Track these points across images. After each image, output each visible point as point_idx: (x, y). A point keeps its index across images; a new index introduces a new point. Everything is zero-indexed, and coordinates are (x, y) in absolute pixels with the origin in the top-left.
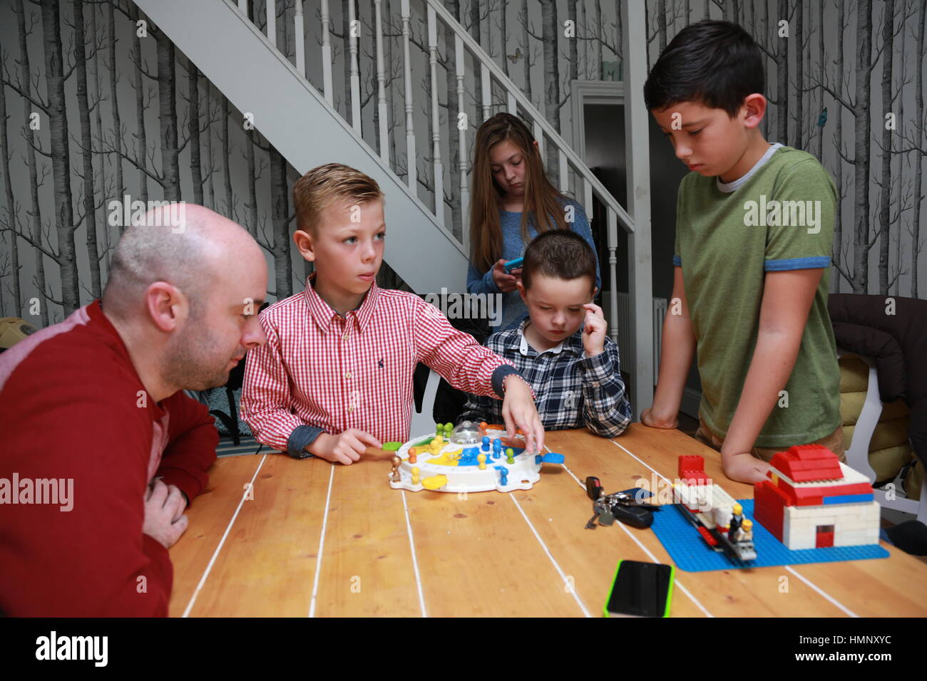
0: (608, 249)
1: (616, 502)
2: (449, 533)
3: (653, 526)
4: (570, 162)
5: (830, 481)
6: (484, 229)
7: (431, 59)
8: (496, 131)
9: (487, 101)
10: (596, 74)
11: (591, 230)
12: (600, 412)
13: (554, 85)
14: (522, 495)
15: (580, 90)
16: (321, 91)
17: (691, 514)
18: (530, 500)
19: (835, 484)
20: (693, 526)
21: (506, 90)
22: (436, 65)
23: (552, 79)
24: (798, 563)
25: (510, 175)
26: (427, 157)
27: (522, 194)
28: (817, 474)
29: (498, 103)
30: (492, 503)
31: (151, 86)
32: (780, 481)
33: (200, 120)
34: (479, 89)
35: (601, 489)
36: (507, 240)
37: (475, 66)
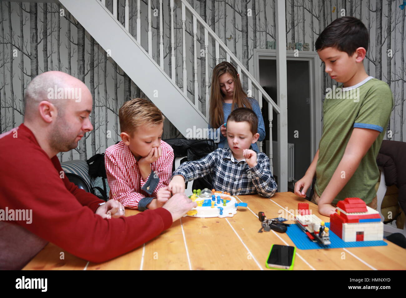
0: (269, 121)
1: (271, 222)
2: (200, 233)
3: (287, 232)
4: (253, 83)
5: (362, 213)
6: (216, 111)
7: (194, 38)
8: (222, 69)
9: (218, 57)
10: (264, 46)
11: (261, 112)
12: (262, 189)
13: (246, 51)
14: (231, 219)
15: (257, 53)
16: (147, 51)
17: (303, 227)
18: (234, 221)
19: (364, 214)
20: (304, 232)
21: (226, 52)
22: (196, 41)
23: (246, 48)
24: (348, 247)
25: (227, 88)
26: (191, 80)
27: (232, 96)
28: (356, 209)
29: (222, 58)
30: (218, 222)
31: (74, 48)
32: (341, 213)
33: (95, 62)
34: (214, 52)
35: (265, 217)
36: (226, 115)
37: (212, 42)
